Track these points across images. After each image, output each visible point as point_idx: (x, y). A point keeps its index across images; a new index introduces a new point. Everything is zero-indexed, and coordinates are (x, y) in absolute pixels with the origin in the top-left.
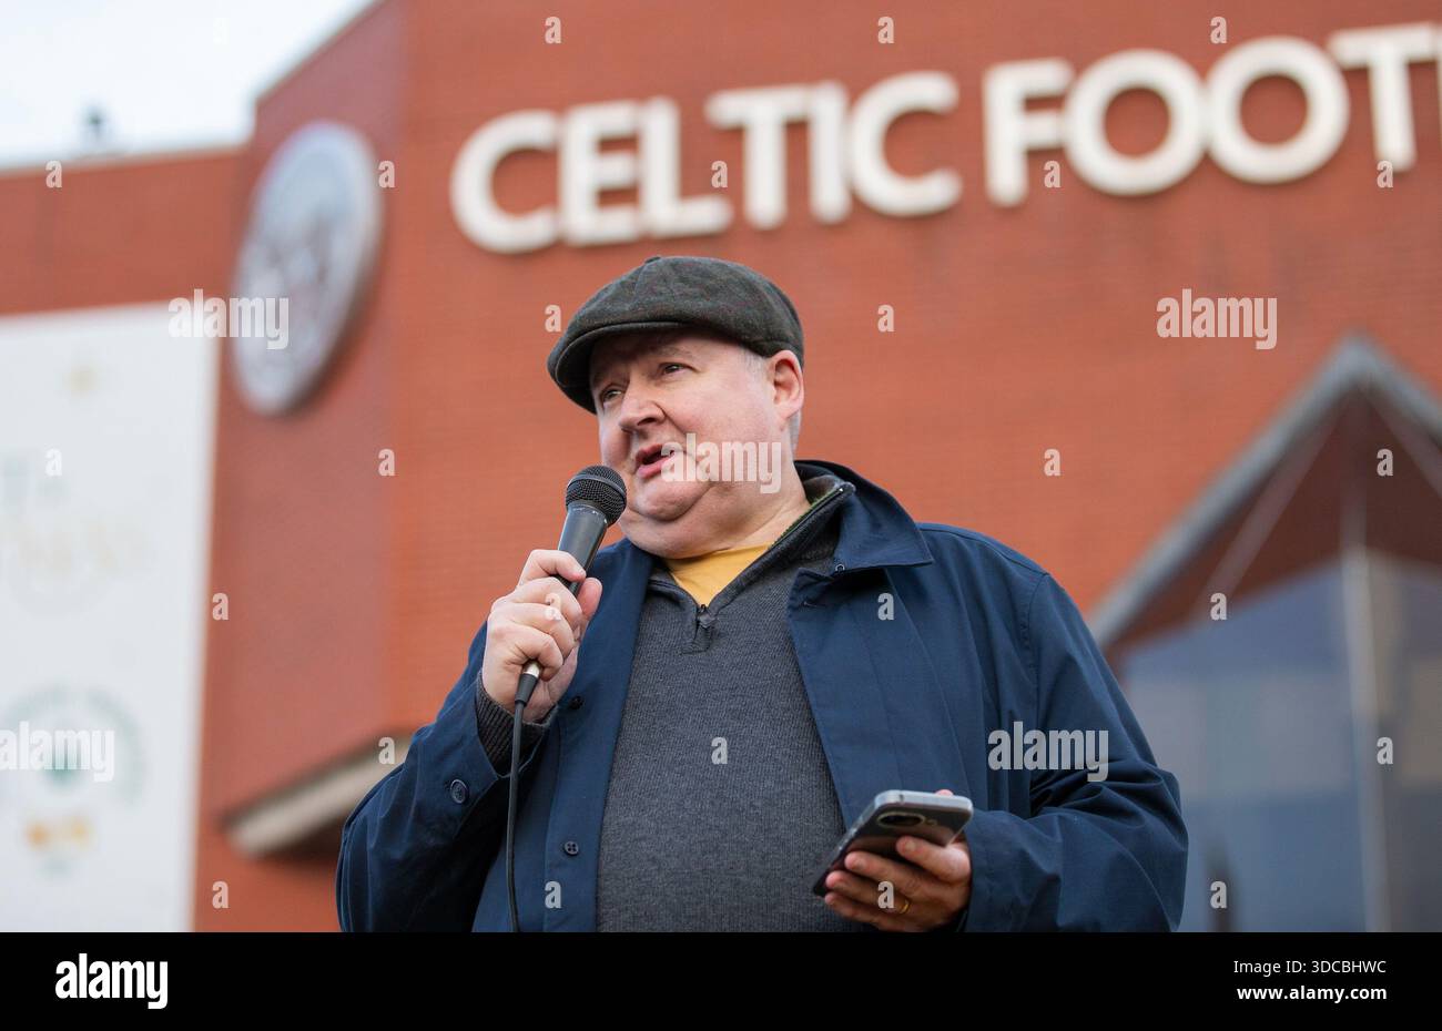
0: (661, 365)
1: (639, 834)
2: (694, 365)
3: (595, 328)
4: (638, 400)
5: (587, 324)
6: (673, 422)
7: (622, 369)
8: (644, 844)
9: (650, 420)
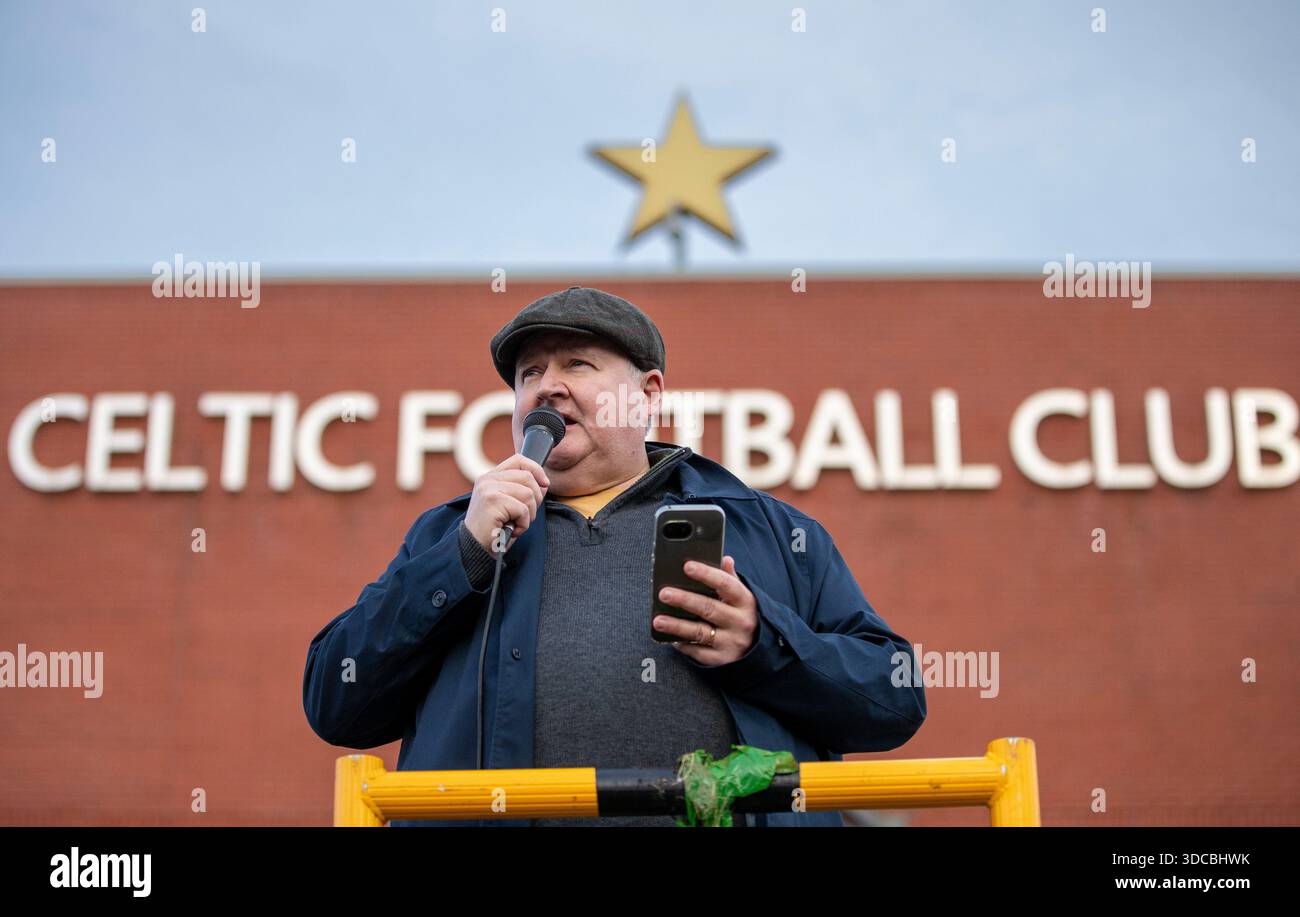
0: (572, 360)
1: (579, 651)
2: (596, 365)
3: (532, 324)
4: (551, 380)
5: (530, 320)
6: (574, 400)
7: (544, 357)
8: (585, 657)
9: (559, 395)
